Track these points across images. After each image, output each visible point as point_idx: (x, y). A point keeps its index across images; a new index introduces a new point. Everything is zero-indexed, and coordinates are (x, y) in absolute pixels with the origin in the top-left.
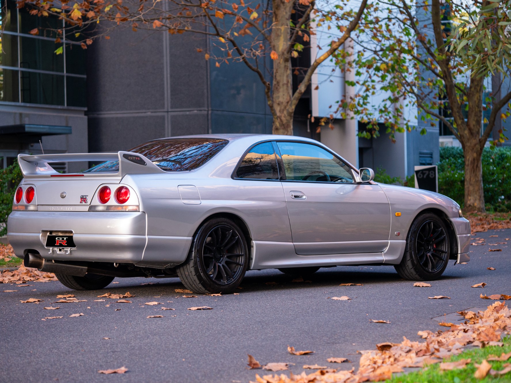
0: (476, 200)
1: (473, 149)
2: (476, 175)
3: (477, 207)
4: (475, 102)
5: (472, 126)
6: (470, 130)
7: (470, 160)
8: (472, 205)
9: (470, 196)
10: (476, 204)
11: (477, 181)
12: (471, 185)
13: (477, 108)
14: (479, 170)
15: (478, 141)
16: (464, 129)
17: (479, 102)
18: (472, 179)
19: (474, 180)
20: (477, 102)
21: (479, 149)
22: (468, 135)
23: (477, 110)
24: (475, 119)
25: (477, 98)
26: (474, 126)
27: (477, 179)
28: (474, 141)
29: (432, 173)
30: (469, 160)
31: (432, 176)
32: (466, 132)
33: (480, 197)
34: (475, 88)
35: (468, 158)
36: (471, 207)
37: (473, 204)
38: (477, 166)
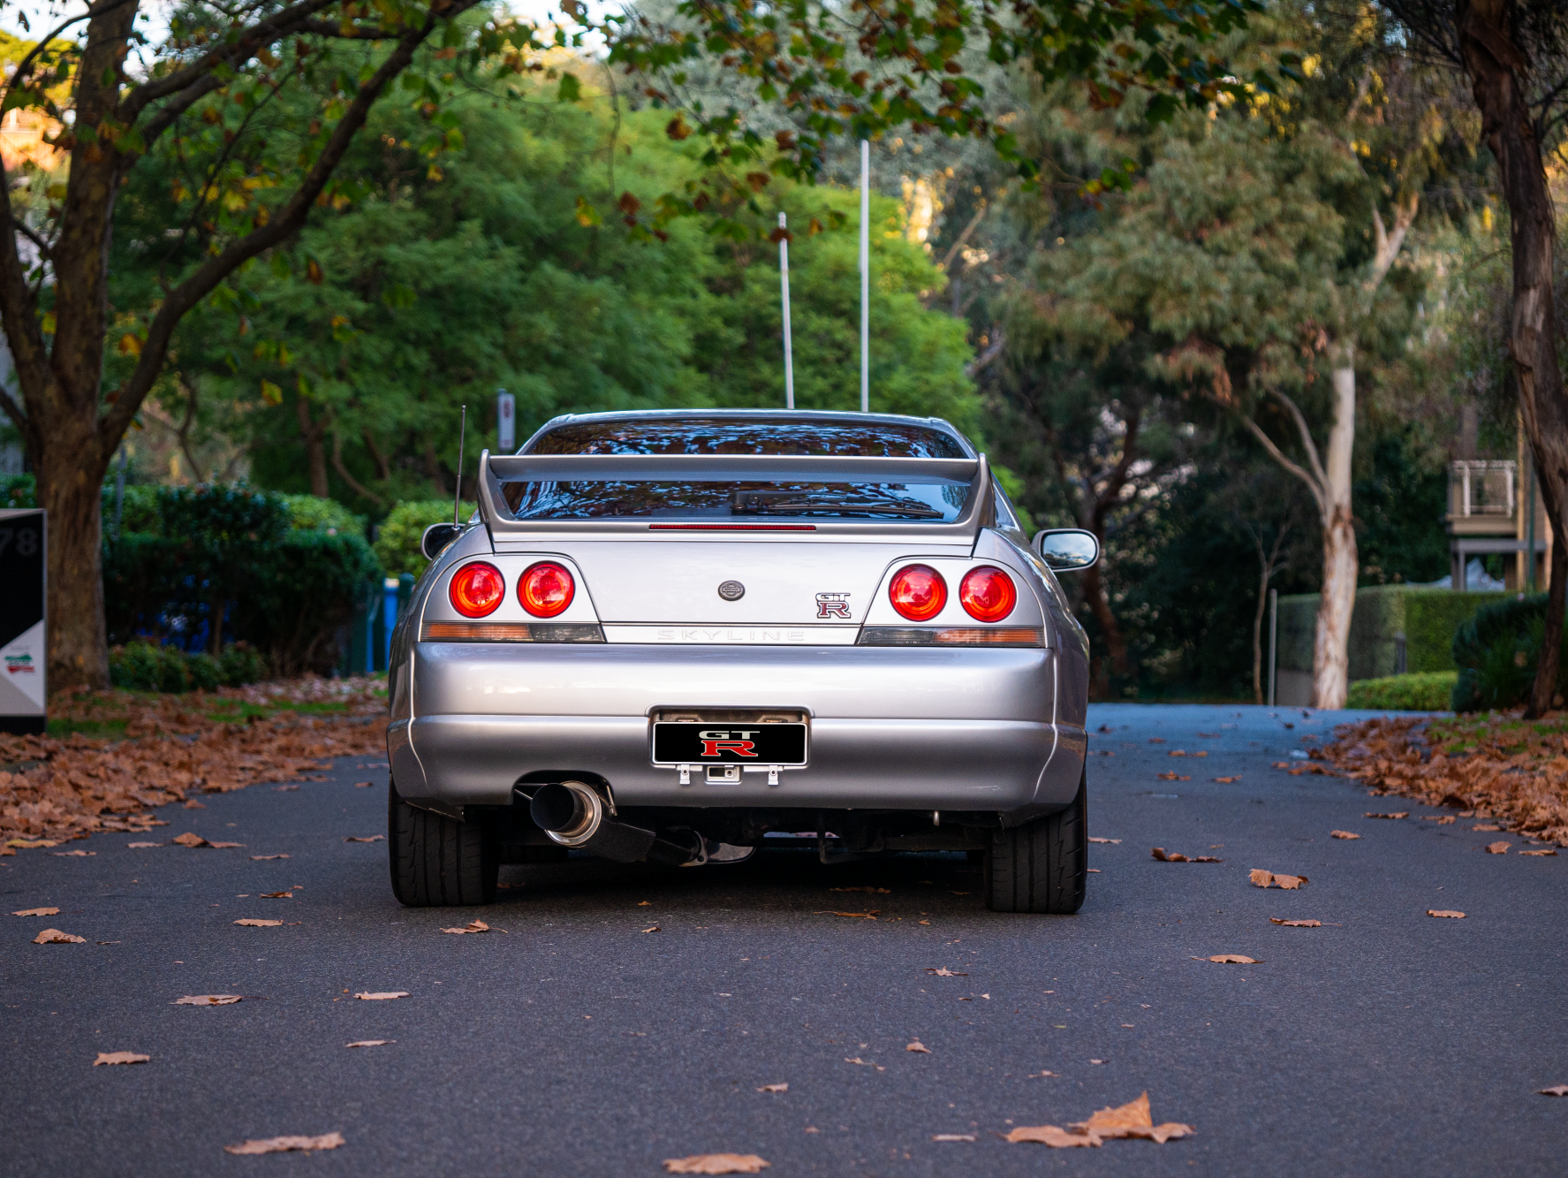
0: (80, 644)
1: (75, 455)
2: (82, 552)
3: (86, 671)
4: (84, 281)
5: (70, 371)
6: (64, 384)
7: (63, 494)
8: (67, 662)
9: (60, 629)
10: (81, 661)
11: (86, 575)
12: (64, 588)
13: (89, 304)
14: (94, 535)
15: (94, 427)
16: (45, 382)
17: (96, 283)
18: (67, 565)
19: (76, 571)
20: (90, 282)
21: (98, 456)
22: (56, 403)
23: (89, 311)
24: (84, 345)
25: (92, 268)
26: (77, 369)
27: (86, 567)
28: (77, 426)
29: (27, 537)
30: (57, 495)
31: (27, 548)
32: (51, 391)
33: (96, 633)
34: (84, 232)
35: (53, 487)
36: (63, 671)
37: (72, 659)
38: (87, 519)
